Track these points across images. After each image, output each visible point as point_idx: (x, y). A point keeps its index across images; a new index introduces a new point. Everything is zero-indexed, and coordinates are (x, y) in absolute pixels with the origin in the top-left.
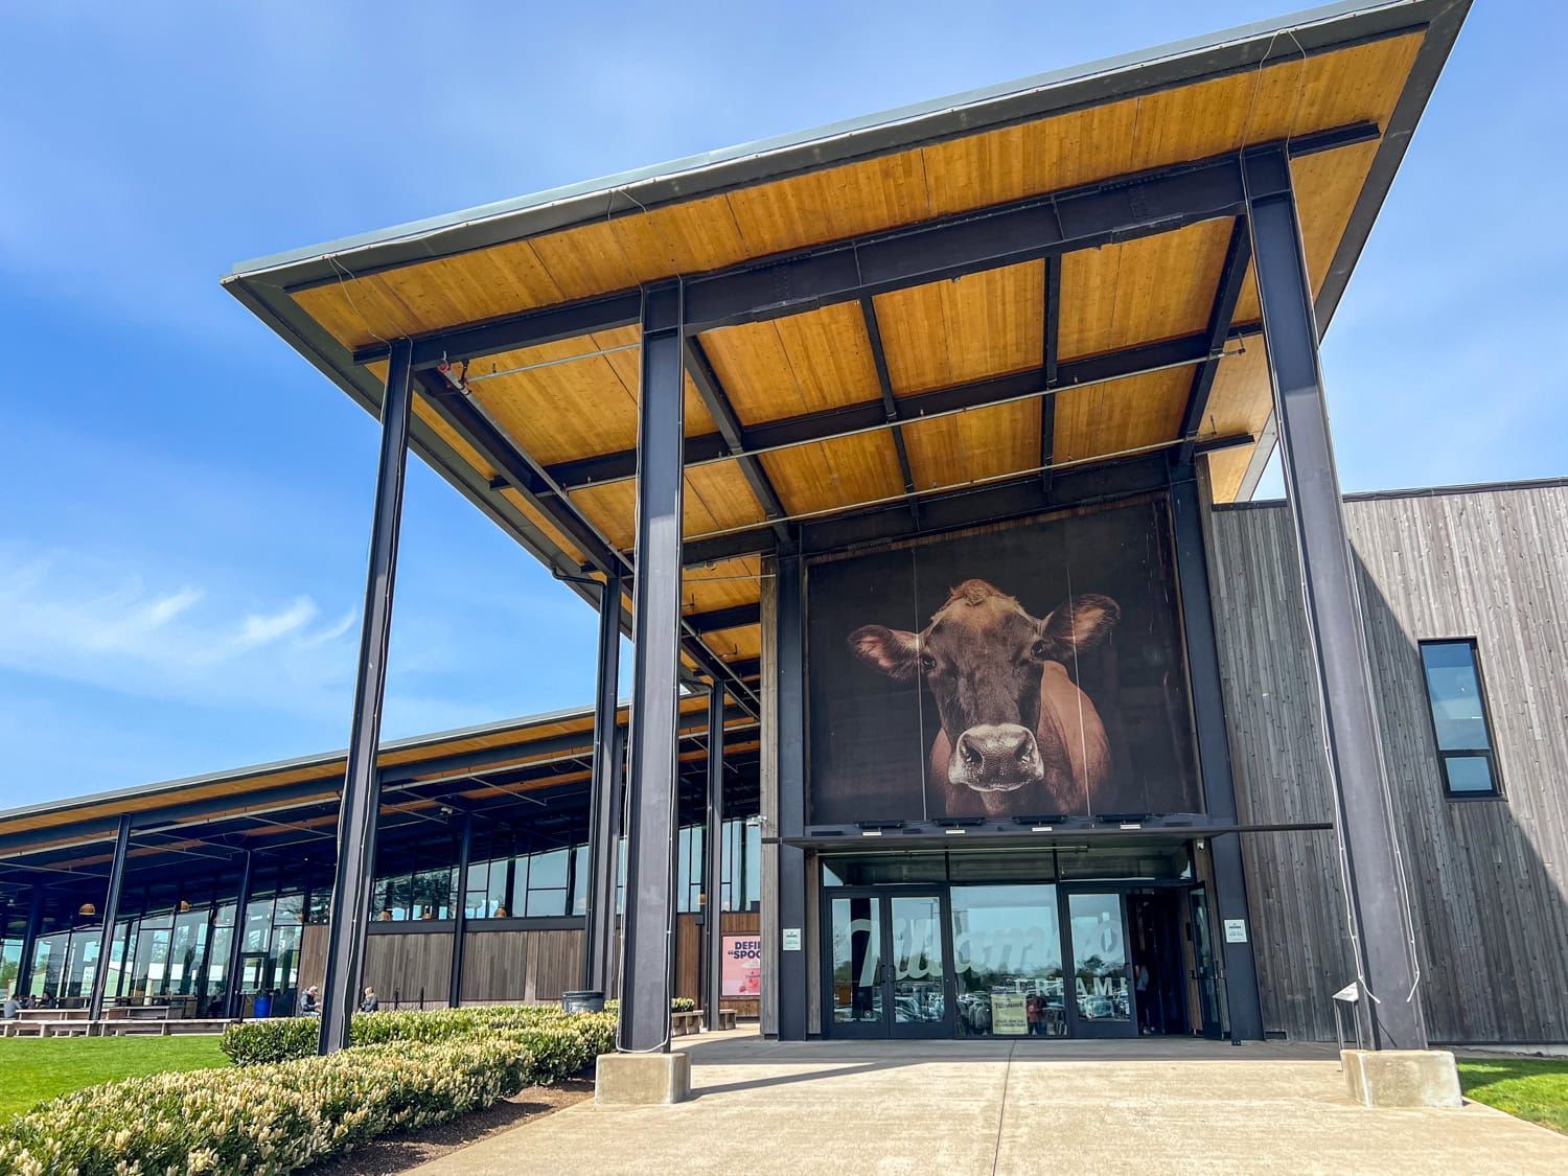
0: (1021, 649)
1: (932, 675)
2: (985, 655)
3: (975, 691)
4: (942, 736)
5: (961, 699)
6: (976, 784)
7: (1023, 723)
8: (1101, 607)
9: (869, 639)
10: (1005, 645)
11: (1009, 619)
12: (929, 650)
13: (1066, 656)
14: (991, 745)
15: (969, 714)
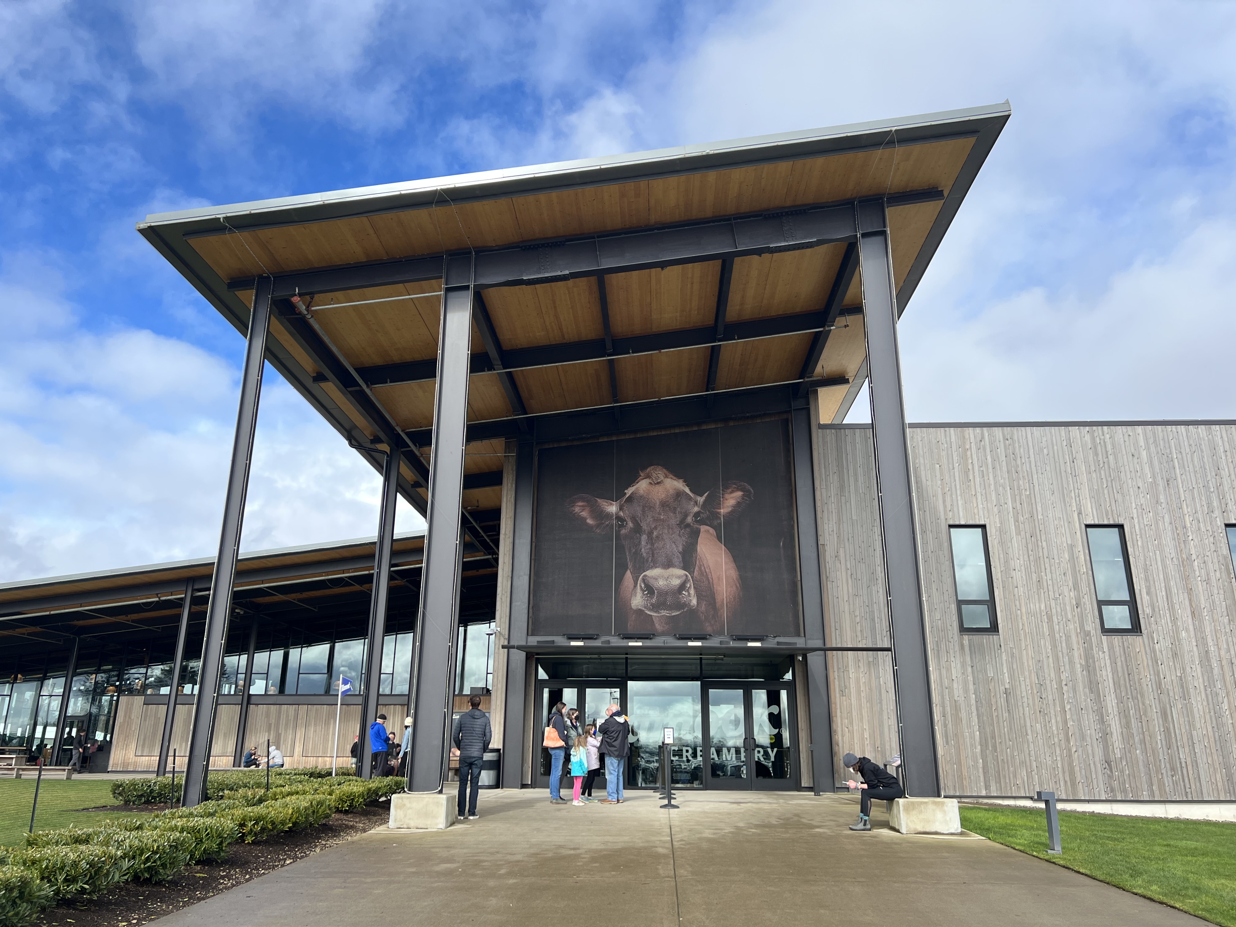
0: (686, 515)
1: (623, 531)
2: (660, 520)
3: (653, 544)
4: (628, 574)
5: (643, 550)
6: (650, 610)
7: (684, 569)
8: (741, 490)
9: (580, 504)
10: (675, 513)
11: (679, 495)
12: (621, 514)
13: (715, 523)
14: (661, 583)
15: (647, 561)
